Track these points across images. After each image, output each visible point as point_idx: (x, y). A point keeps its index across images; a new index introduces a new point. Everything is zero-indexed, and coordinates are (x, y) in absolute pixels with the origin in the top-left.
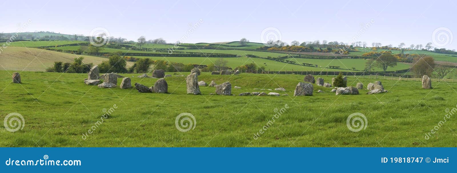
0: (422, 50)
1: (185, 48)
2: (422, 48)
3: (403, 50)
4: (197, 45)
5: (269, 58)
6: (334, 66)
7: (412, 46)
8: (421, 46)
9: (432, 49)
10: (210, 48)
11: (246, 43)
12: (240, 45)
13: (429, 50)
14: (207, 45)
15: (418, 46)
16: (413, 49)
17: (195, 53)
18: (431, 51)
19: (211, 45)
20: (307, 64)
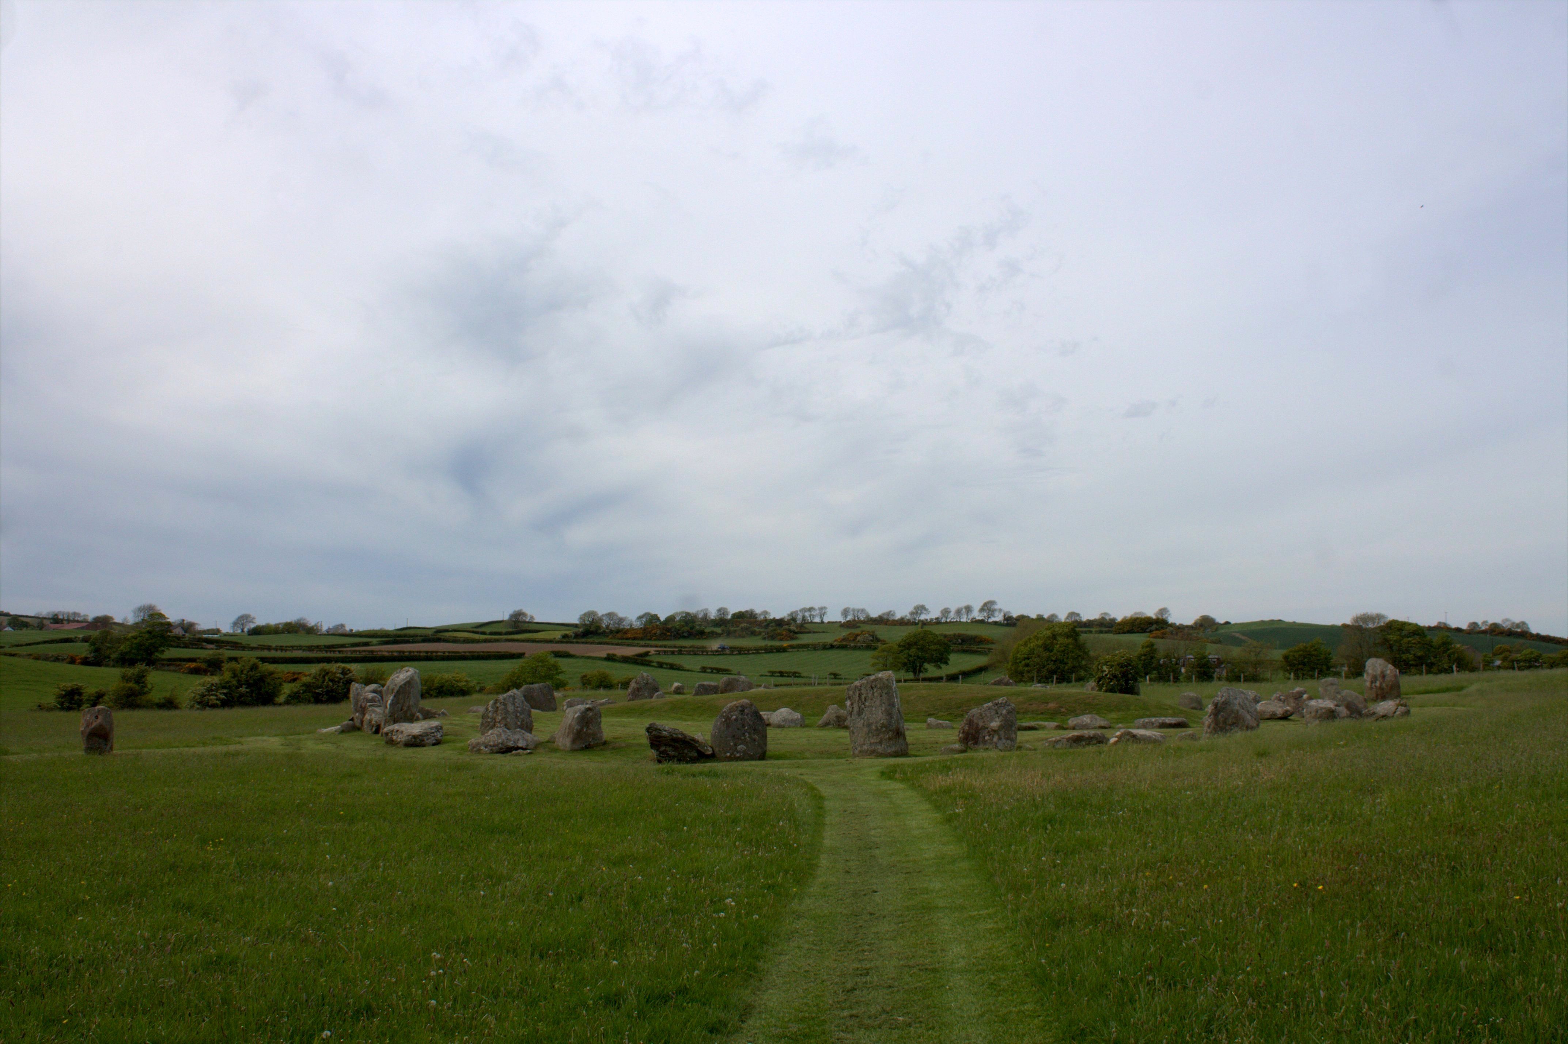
0: (972, 622)
1: (374, 641)
2: (970, 617)
3: (924, 623)
4: (399, 632)
5: (610, 658)
6: (782, 670)
7: (946, 612)
8: (968, 609)
9: (999, 618)
10: (439, 640)
11: (527, 625)
12: (511, 630)
13: (990, 620)
14: (430, 632)
15: (959, 612)
16: (948, 620)
17: (410, 652)
18: (996, 623)
19: (439, 631)
20: (711, 668)
